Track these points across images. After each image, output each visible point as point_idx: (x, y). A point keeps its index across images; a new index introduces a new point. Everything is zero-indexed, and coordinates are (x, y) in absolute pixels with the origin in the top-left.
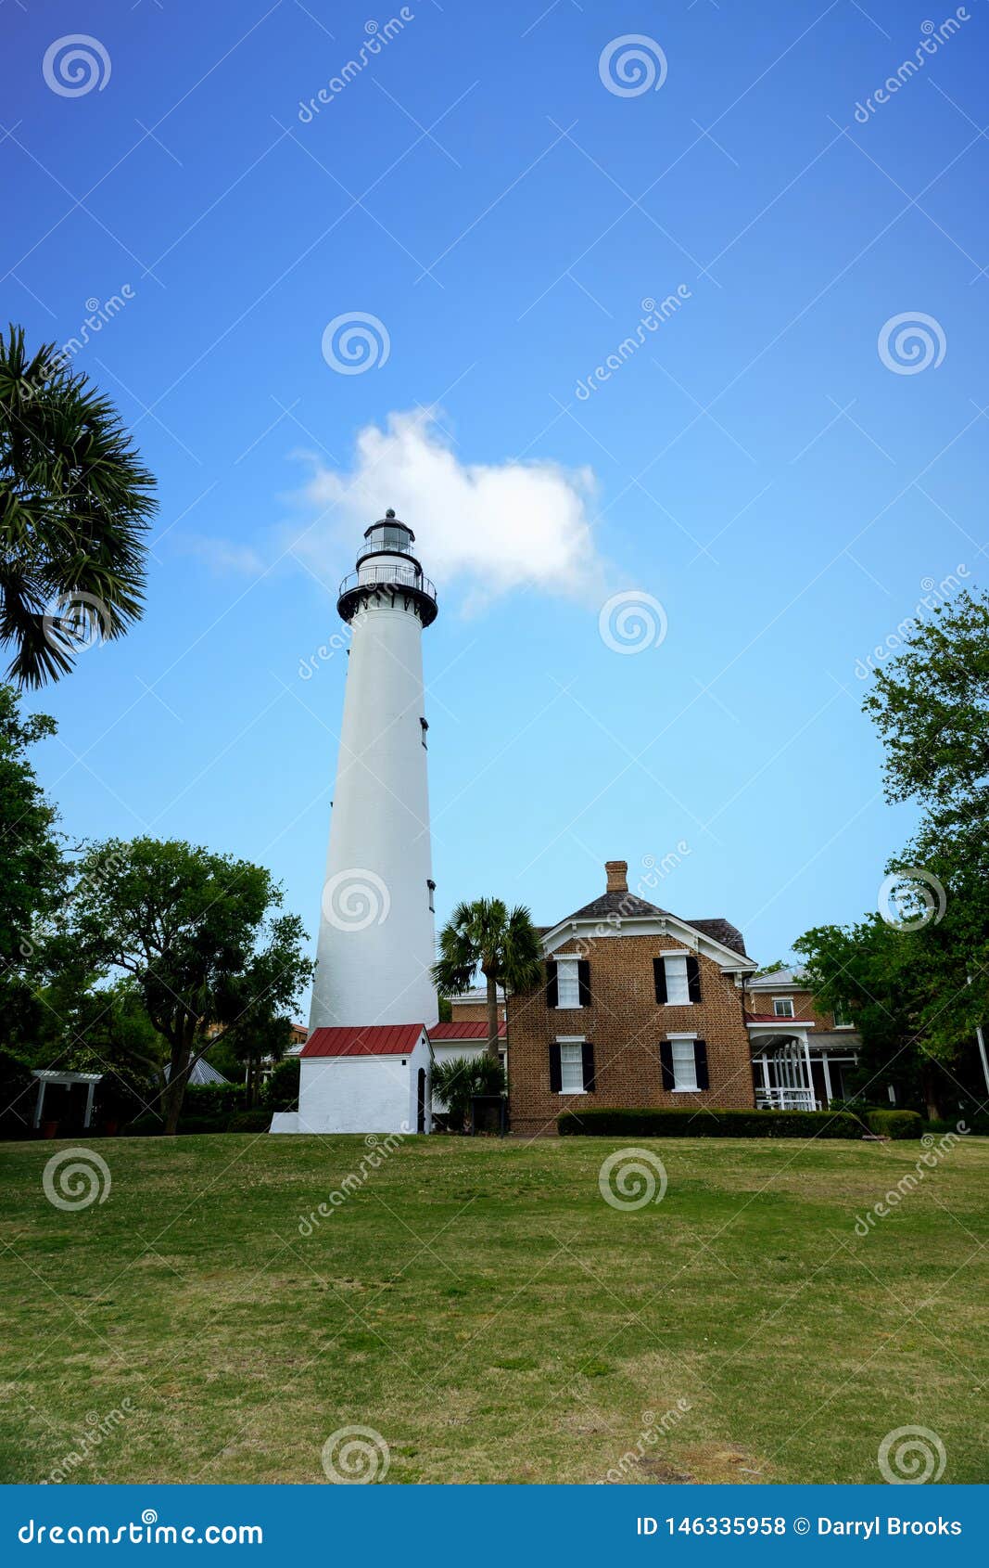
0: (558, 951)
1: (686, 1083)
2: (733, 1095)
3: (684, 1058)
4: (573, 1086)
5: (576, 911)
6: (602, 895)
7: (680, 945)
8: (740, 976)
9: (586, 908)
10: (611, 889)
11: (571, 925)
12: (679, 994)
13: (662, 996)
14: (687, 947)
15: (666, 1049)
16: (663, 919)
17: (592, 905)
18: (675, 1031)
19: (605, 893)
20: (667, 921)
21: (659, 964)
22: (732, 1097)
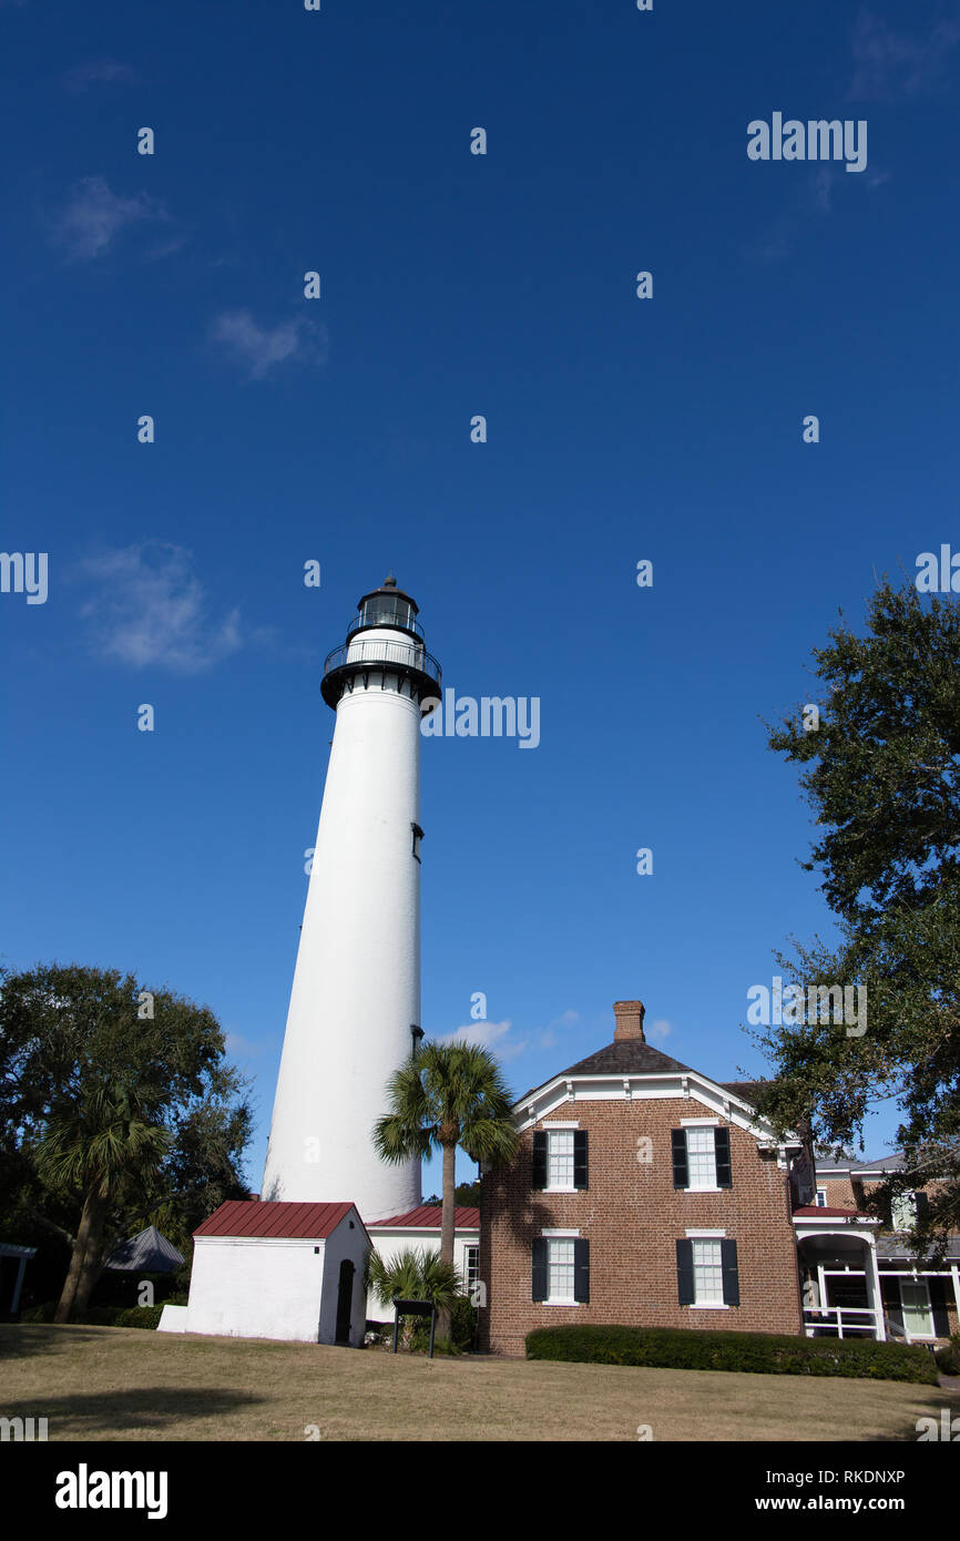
0: (548, 1117)
1: (709, 1296)
2: (770, 1315)
3: (708, 1260)
4: (561, 1294)
5: (572, 1065)
6: (608, 1045)
7: (708, 1112)
8: (783, 1154)
9: (585, 1061)
10: (620, 1037)
11: (565, 1084)
12: (703, 1177)
13: (681, 1178)
14: (716, 1114)
15: (684, 1249)
16: (683, 1076)
17: (593, 1057)
18: (696, 1226)
19: (612, 1042)
20: (689, 1080)
21: (679, 1137)
22: (771, 1318)
